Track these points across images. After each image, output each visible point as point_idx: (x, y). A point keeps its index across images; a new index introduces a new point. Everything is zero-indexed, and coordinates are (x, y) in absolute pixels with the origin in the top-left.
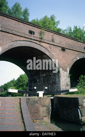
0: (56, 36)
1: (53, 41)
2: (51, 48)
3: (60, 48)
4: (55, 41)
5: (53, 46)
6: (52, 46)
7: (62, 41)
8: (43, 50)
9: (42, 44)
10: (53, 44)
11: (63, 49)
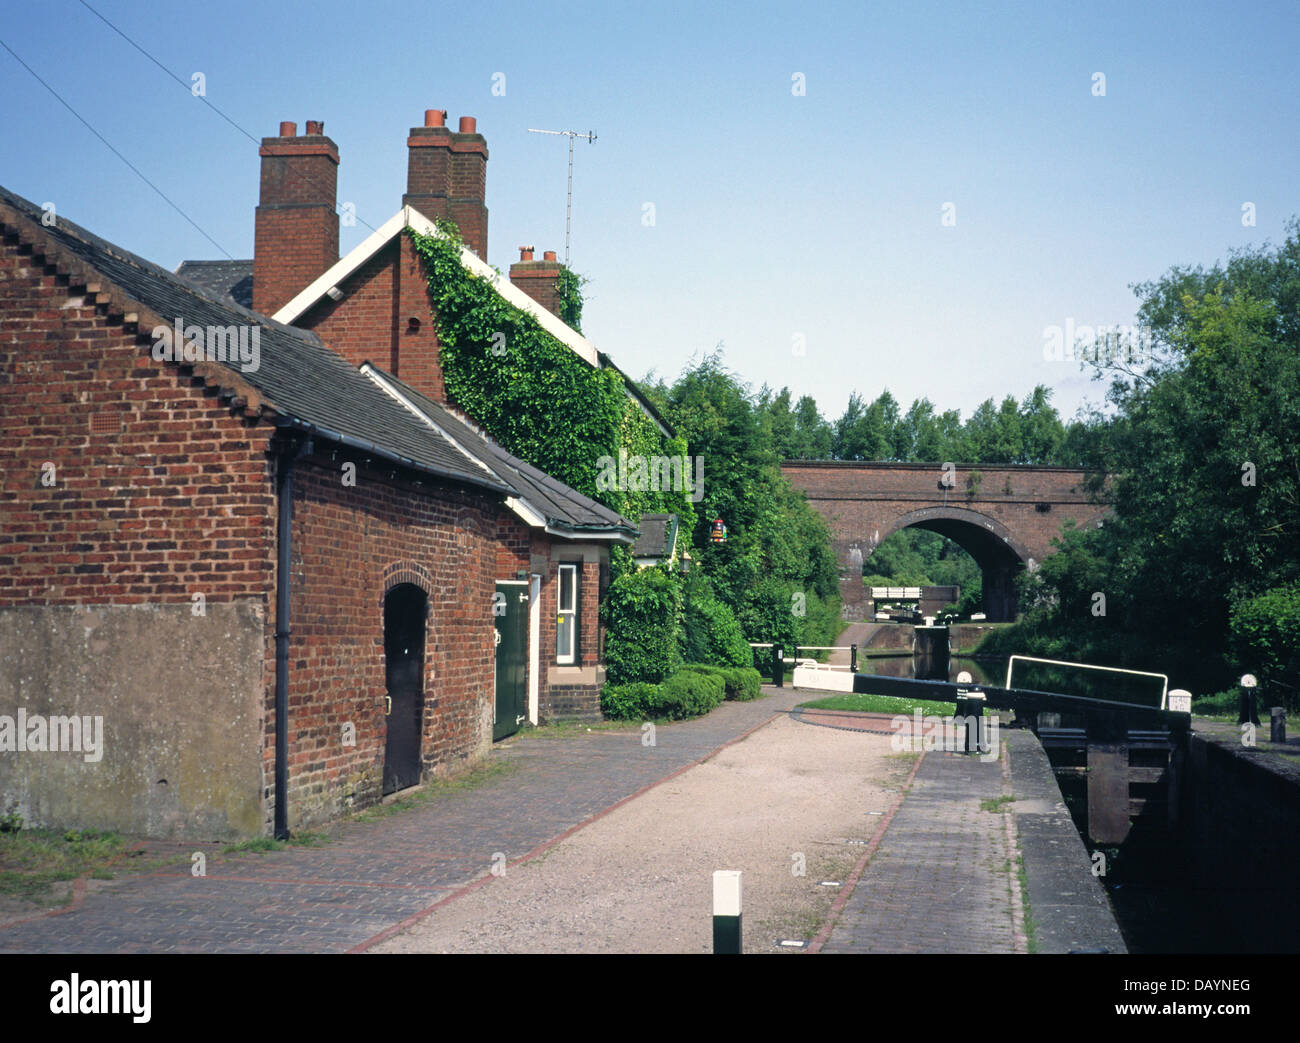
0: (1017, 477)
1: (1008, 492)
2: (1001, 512)
3: (1033, 506)
4: (1015, 490)
5: (1007, 505)
6: (1005, 507)
7: (1038, 487)
8: (976, 520)
9: (974, 506)
10: (1010, 499)
11: (1043, 508)
